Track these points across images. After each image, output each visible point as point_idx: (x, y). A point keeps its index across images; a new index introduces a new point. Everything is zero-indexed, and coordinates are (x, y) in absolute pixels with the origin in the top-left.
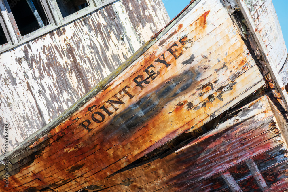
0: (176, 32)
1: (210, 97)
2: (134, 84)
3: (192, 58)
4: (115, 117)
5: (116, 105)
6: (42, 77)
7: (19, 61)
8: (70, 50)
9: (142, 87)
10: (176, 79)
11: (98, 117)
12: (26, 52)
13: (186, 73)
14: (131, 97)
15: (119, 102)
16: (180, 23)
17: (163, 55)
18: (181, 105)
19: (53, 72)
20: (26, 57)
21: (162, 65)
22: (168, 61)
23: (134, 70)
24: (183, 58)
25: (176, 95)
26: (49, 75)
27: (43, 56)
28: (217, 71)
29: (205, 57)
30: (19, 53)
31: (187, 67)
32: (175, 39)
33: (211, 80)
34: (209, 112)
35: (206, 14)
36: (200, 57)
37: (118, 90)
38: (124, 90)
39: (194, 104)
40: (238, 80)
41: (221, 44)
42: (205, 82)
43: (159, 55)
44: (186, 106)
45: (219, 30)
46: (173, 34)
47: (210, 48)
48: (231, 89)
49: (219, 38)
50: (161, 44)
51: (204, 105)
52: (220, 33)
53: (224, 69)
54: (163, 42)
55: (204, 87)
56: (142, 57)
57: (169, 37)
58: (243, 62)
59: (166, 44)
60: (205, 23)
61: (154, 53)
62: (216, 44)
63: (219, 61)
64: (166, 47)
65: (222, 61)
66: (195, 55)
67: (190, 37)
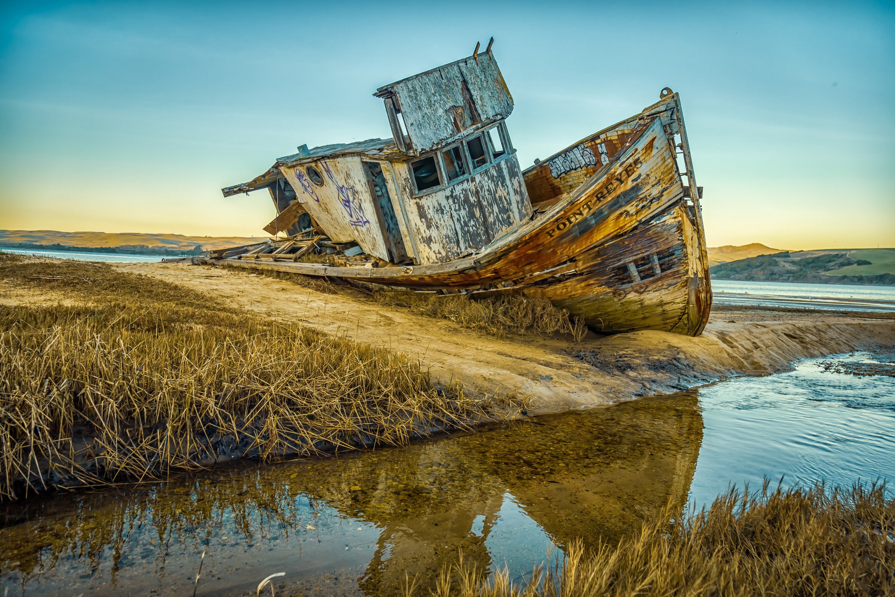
0: (633, 154)
1: (643, 207)
2: (595, 199)
3: (640, 175)
4: (574, 226)
5: (577, 216)
6: (460, 209)
8: (477, 192)
9: (600, 201)
10: (625, 194)
11: (561, 226)
13: (633, 188)
14: (590, 209)
15: (581, 214)
16: (636, 147)
17: (620, 174)
18: (621, 214)
19: (466, 207)
20: (452, 196)
21: (618, 182)
22: (623, 179)
23: (597, 188)
24: (633, 177)
25: (621, 206)
26: (464, 209)
28: (653, 186)
29: (648, 175)
30: (448, 192)
31: (635, 183)
32: (631, 160)
33: (647, 193)
34: (639, 219)
35: (654, 139)
36: (645, 176)
37: (582, 204)
38: (586, 204)
39: (631, 213)
40: (664, 193)
41: (659, 164)
42: (643, 196)
43: (618, 175)
44: (624, 215)
45: (660, 153)
46: (631, 156)
47: (652, 168)
48: (658, 200)
49: (659, 160)
50: (621, 165)
51: (636, 213)
52: (661, 155)
53: (658, 185)
54: (622, 163)
55: (641, 199)
56: (605, 176)
57: (627, 159)
58: (671, 178)
59: (624, 165)
60: (652, 147)
61: (615, 173)
62: (657, 164)
63: (656, 178)
64: (624, 167)
65: (658, 178)
66: (642, 174)
67: (641, 159)
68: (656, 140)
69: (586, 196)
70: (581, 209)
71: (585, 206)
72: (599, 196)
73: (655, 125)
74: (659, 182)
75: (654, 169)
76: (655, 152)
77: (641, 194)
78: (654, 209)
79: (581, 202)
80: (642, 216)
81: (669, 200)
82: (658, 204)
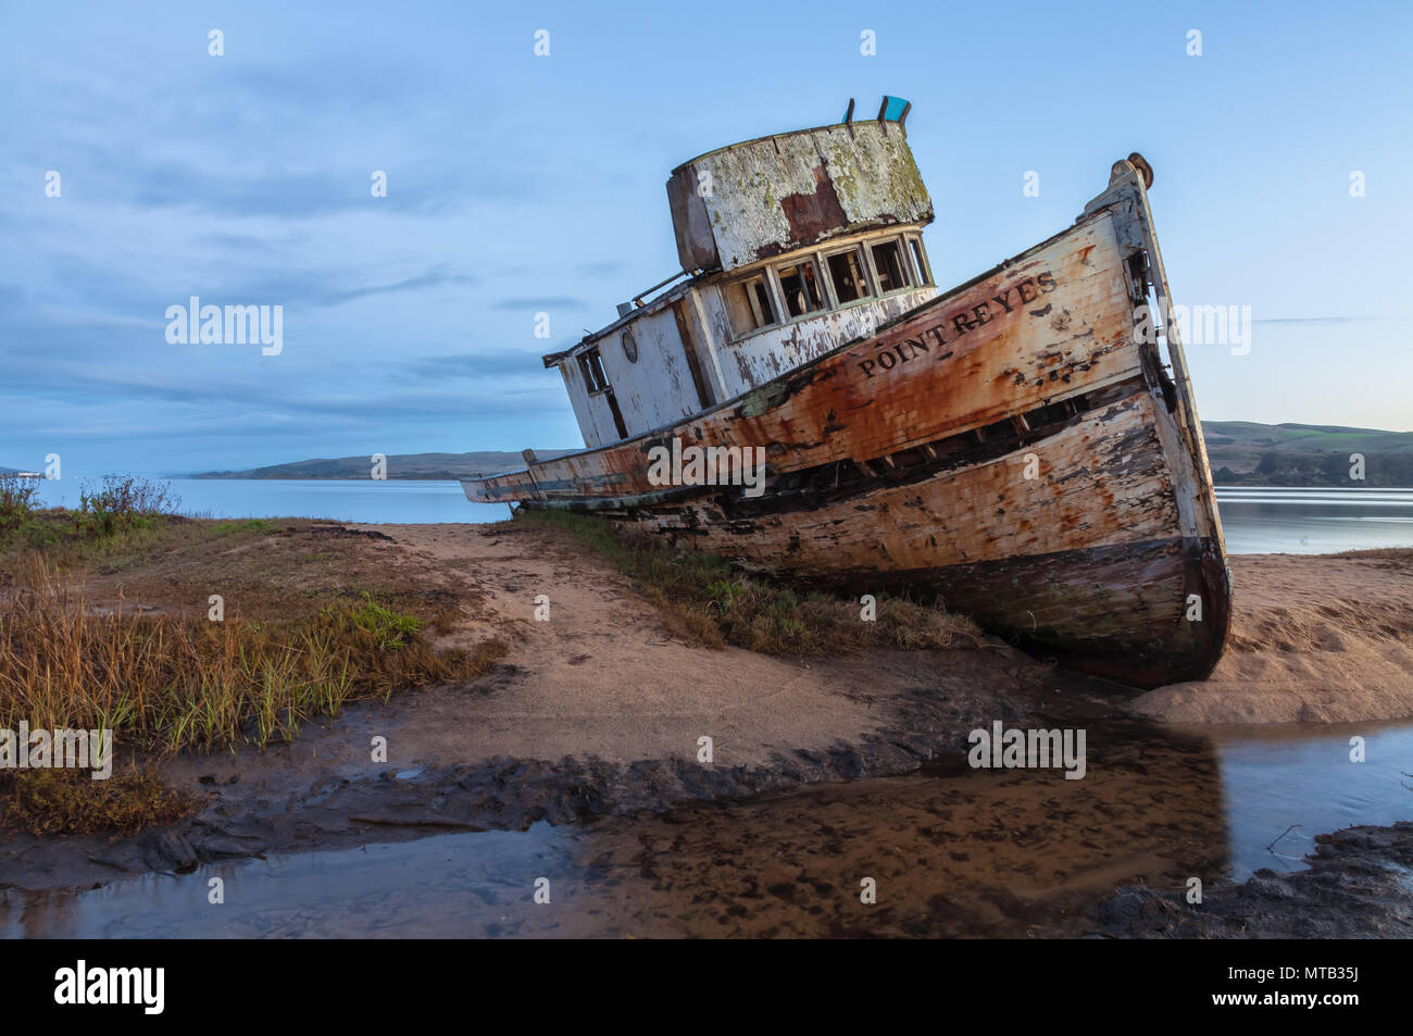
0: (1037, 263)
2: (952, 325)
3: (1047, 309)
5: (917, 350)
7: (786, 343)
9: (962, 334)
11: (887, 360)
12: (794, 335)
14: (942, 343)
15: (923, 346)
17: (1007, 293)
18: (1007, 374)
21: (1000, 307)
22: (1011, 304)
24: (1034, 305)
27: (814, 343)
28: (1076, 337)
29: (1066, 312)
32: (1032, 273)
34: (1043, 395)
35: (1088, 250)
36: (1060, 311)
37: (926, 328)
38: (934, 330)
39: (1027, 377)
40: (1100, 359)
41: (1096, 299)
42: (1053, 351)
43: (1001, 292)
44: (1013, 378)
45: (1100, 278)
46: (1032, 264)
47: (1080, 301)
48: (1086, 368)
49: (1096, 290)
50: (1009, 276)
51: (1040, 383)
52: (1101, 283)
53: (1091, 337)
54: (1013, 273)
55: (1048, 356)
56: (975, 288)
57: (1026, 268)
58: (1119, 334)
59: (1015, 278)
60: (1084, 261)
61: (995, 286)
62: (1090, 297)
63: (1085, 323)
64: (1015, 282)
65: (1090, 326)
66: (1053, 306)
67: (1055, 276)
68: (1094, 250)
69: (937, 313)
70: (925, 336)
71: (932, 334)
72: (960, 320)
73: (1098, 224)
74: (1091, 332)
75: (1084, 304)
76: (1088, 271)
77: (1048, 346)
78: (1078, 384)
79: (926, 322)
80: (1051, 392)
81: (1111, 376)
82: (1086, 376)
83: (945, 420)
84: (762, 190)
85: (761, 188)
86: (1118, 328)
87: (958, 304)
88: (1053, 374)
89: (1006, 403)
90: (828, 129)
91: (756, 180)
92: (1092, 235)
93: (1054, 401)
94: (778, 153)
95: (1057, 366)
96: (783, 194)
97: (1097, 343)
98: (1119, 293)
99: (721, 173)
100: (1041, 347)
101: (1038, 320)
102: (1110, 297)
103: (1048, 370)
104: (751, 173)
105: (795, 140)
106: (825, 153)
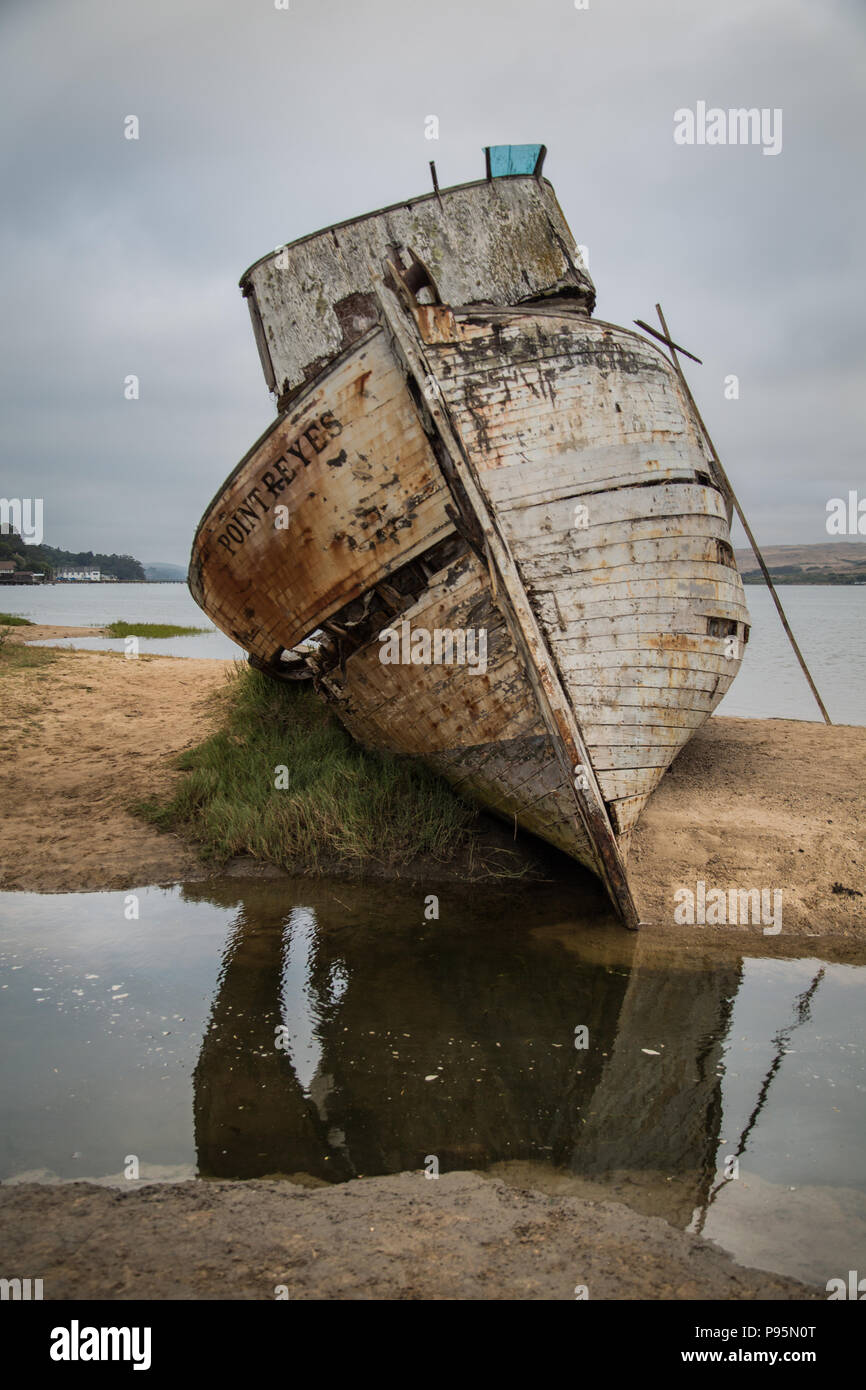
0: (315, 402)
18: (338, 539)
23: (260, 464)
24: (328, 454)
28: (384, 486)
29: (363, 458)
32: (312, 415)
33: (378, 502)
34: (382, 560)
35: (364, 377)
36: (356, 457)
37: (247, 492)
39: (357, 540)
40: (418, 511)
41: (388, 437)
42: (368, 506)
43: (291, 442)
44: (346, 543)
45: (386, 411)
46: (310, 406)
47: (371, 442)
48: (408, 524)
49: (385, 426)
50: (294, 422)
51: (372, 546)
52: (388, 416)
53: (396, 486)
54: (296, 418)
55: (367, 513)
56: (269, 441)
57: (305, 410)
58: (425, 477)
59: (300, 423)
60: (362, 393)
61: (285, 436)
62: (381, 436)
63: (386, 469)
64: (301, 428)
65: (392, 471)
66: (347, 452)
67: (337, 416)
68: (371, 377)
73: (367, 345)
74: (396, 479)
75: (377, 445)
76: (370, 405)
77: (362, 501)
78: (408, 544)
79: (242, 487)
80: (387, 557)
81: (435, 531)
82: (412, 534)
83: (316, 598)
84: (315, 295)
85: (313, 292)
86: (422, 470)
87: (261, 461)
88: (379, 533)
89: (356, 573)
90: (409, 205)
91: (310, 283)
92: (366, 359)
93: (395, 566)
94: (337, 245)
95: (380, 525)
96: (338, 296)
97: (407, 492)
98: (411, 427)
99: (274, 281)
100: (354, 503)
101: (339, 471)
102: (402, 432)
103: (372, 530)
104: (303, 276)
105: (361, 227)
106: (400, 236)
